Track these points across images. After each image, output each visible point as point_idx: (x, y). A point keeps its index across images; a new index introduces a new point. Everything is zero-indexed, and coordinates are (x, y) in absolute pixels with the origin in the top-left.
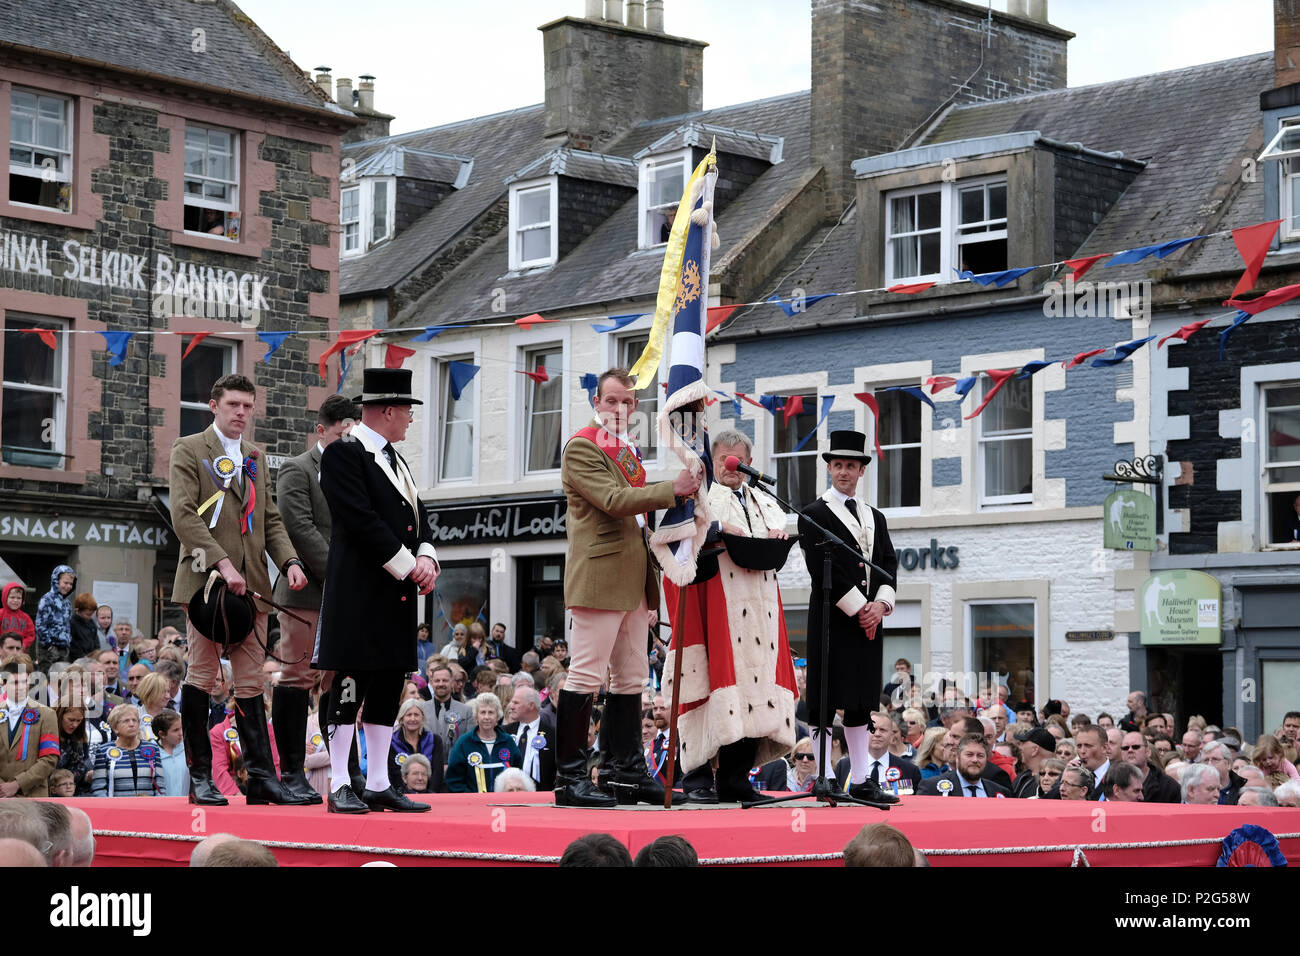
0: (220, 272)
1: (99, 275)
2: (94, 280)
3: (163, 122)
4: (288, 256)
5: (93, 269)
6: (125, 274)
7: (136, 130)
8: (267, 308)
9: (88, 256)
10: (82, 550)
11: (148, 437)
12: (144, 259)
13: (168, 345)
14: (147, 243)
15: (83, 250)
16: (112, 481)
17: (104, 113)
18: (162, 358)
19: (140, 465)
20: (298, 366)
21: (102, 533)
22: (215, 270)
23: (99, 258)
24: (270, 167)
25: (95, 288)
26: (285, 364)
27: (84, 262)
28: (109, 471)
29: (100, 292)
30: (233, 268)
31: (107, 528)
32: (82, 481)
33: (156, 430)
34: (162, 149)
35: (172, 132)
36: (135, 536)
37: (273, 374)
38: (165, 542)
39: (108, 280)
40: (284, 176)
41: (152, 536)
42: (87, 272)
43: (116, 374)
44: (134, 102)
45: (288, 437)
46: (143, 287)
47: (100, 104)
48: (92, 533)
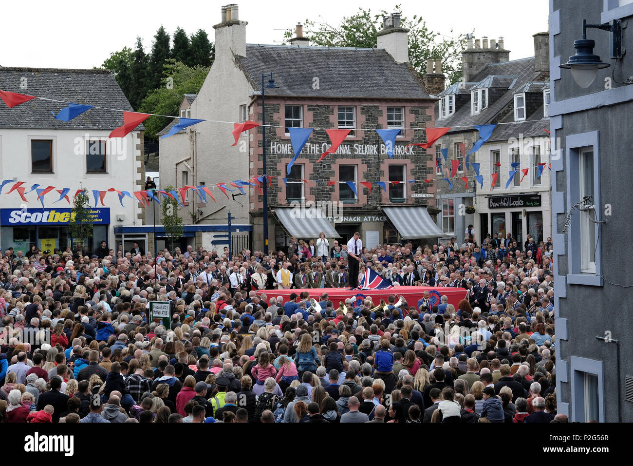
0: (399, 146)
1: (364, 152)
2: (363, 153)
3: (380, 108)
4: (419, 139)
5: (362, 151)
6: (371, 151)
7: (373, 112)
8: (414, 154)
9: (361, 147)
10: (363, 224)
11: (380, 193)
12: (377, 146)
13: (385, 167)
14: (378, 141)
15: (359, 146)
16: (370, 205)
17: (364, 109)
18: (383, 171)
19: (378, 200)
20: (423, 169)
21: (368, 219)
22: (398, 146)
23: (364, 147)
24: (413, 115)
25: (363, 155)
26: (420, 169)
27: (360, 149)
28: (369, 203)
29: (365, 156)
30: (403, 144)
31: (369, 217)
32: (362, 206)
33: (382, 191)
34: (380, 116)
35: (383, 110)
36: (377, 219)
37: (416, 172)
38: (386, 220)
39: (366, 152)
40: (417, 117)
41: (382, 219)
42: (361, 151)
43: (370, 177)
44: (372, 105)
45: (422, 188)
46: (377, 153)
47: (362, 107)
48: (365, 219)
